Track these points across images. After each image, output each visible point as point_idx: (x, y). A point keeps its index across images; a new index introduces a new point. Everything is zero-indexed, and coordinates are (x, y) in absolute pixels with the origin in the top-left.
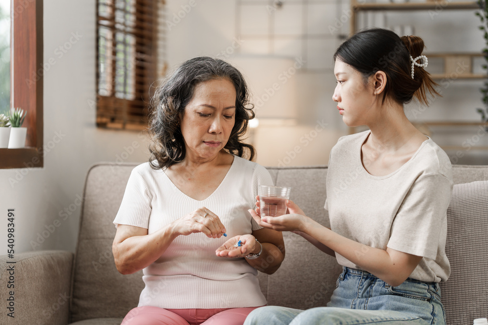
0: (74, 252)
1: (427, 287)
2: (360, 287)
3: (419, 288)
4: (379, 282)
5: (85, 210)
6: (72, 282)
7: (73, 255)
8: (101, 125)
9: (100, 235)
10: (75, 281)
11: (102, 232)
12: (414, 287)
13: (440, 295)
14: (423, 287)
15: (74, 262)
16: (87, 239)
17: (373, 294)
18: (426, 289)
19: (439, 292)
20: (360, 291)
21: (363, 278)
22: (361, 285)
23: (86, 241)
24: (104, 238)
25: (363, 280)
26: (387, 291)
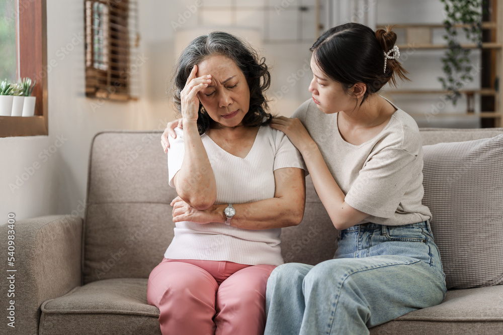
0: (83, 216)
1: (421, 230)
2: (360, 240)
3: (413, 232)
4: (376, 233)
5: (92, 176)
6: (83, 245)
7: (83, 220)
8: (90, 95)
9: (109, 199)
10: (86, 244)
11: (111, 196)
12: (409, 231)
13: (433, 236)
14: (417, 230)
15: (84, 226)
16: (96, 203)
17: (373, 243)
18: (420, 232)
19: (432, 234)
20: (360, 243)
21: (361, 231)
22: (360, 238)
23: (96, 206)
24: (113, 202)
25: (362, 233)
26: (385, 238)
